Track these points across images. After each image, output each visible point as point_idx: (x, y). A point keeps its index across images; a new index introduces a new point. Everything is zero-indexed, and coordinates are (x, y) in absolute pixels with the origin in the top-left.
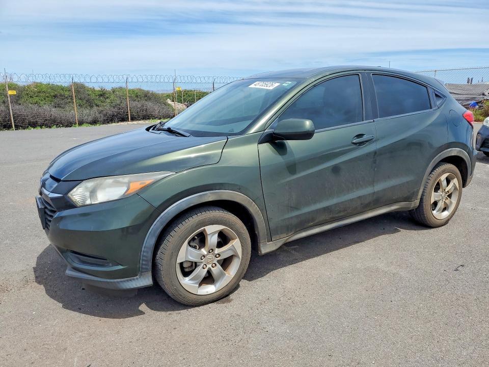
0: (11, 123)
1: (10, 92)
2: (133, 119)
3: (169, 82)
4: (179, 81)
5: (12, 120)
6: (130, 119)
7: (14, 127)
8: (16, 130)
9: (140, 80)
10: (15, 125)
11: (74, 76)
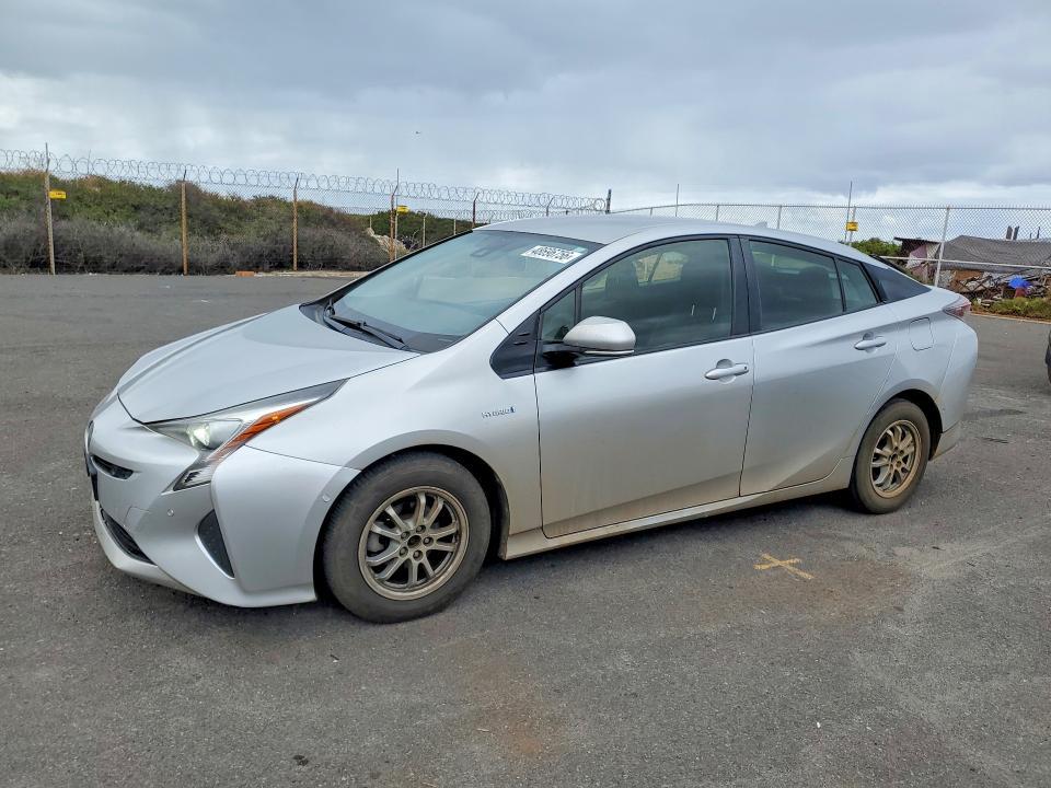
0: (49, 258)
1: (54, 194)
2: (302, 266)
3: (382, 194)
4: (405, 194)
5: (52, 252)
6: (295, 265)
7: (53, 266)
8: (57, 273)
9: (324, 185)
10: (56, 263)
11: (189, 168)
